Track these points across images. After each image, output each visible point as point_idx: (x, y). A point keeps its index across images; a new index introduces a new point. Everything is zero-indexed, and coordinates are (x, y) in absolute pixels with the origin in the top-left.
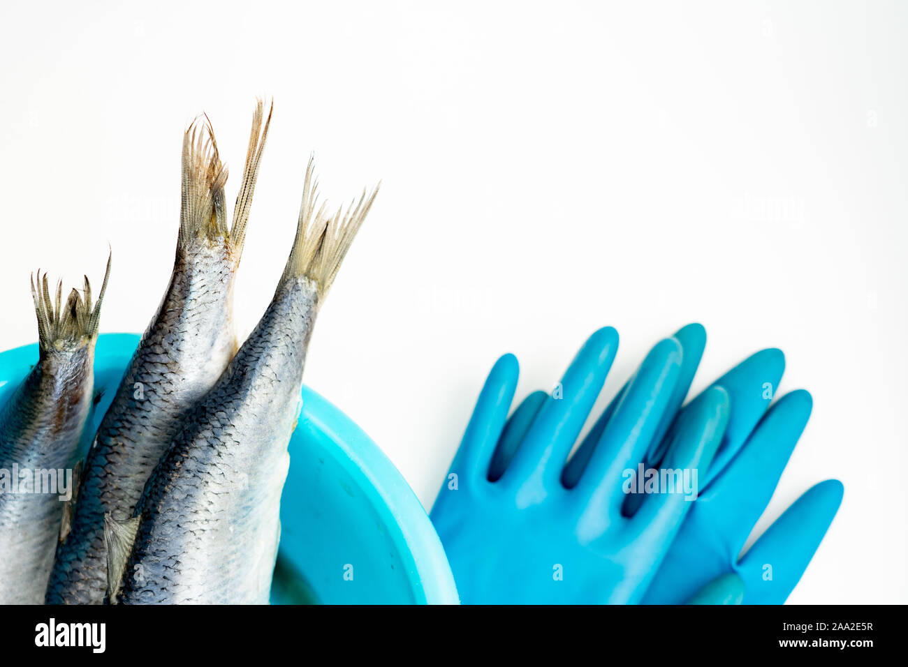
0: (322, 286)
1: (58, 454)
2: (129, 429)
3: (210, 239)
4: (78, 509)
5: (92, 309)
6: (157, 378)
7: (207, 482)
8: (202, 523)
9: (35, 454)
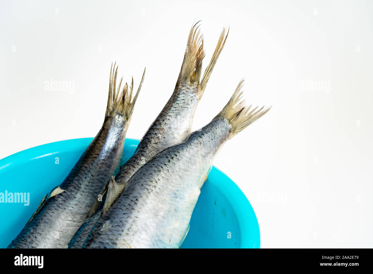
0: (234, 129)
3: (191, 83)
7: (160, 171)
8: (153, 187)
9: (90, 175)
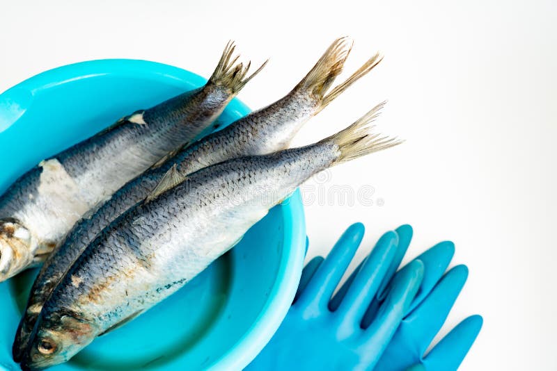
0: (342, 158)
1: (182, 132)
2: (216, 144)
3: (313, 93)
4: (170, 161)
5: (243, 80)
6: (244, 131)
7: (224, 187)
9: (173, 124)
